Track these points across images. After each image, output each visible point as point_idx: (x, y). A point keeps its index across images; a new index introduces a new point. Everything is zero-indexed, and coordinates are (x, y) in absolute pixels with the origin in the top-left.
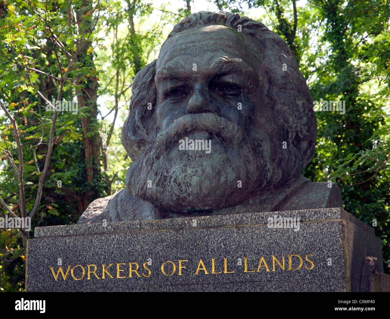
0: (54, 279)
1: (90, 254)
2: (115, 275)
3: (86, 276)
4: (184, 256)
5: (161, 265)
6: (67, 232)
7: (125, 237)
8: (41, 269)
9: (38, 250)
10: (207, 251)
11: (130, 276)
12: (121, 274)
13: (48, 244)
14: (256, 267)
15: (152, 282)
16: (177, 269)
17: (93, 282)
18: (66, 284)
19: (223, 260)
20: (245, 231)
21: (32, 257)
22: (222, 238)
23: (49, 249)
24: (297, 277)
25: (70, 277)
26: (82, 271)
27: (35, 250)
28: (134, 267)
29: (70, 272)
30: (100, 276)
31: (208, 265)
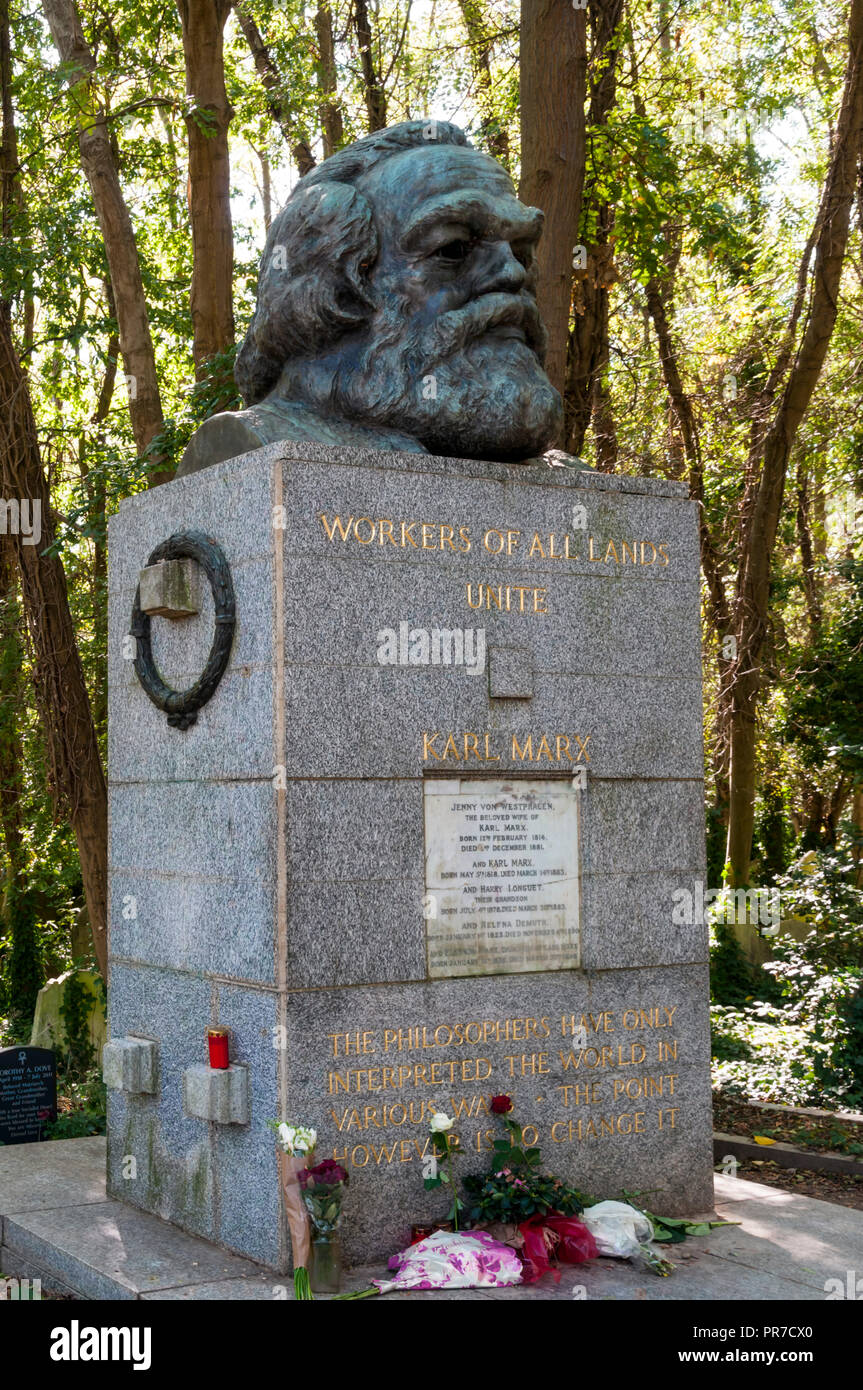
0: (327, 538)
1: (383, 501)
2: (420, 546)
3: (377, 538)
4: (513, 525)
5: (483, 536)
6: (336, 458)
7: (433, 481)
8: (307, 516)
9: (300, 482)
10: (544, 521)
11: (442, 547)
12: (430, 543)
13: (316, 474)
14: (603, 555)
15: (472, 562)
16: (506, 547)
17: (388, 549)
18: (347, 549)
19: (564, 539)
20: (591, 498)
21: (291, 494)
22: (564, 504)
23: (318, 483)
24: (649, 576)
25: (352, 537)
26: (370, 530)
27: (295, 481)
28: (446, 536)
29: (352, 528)
30: (399, 542)
31: (545, 542)
